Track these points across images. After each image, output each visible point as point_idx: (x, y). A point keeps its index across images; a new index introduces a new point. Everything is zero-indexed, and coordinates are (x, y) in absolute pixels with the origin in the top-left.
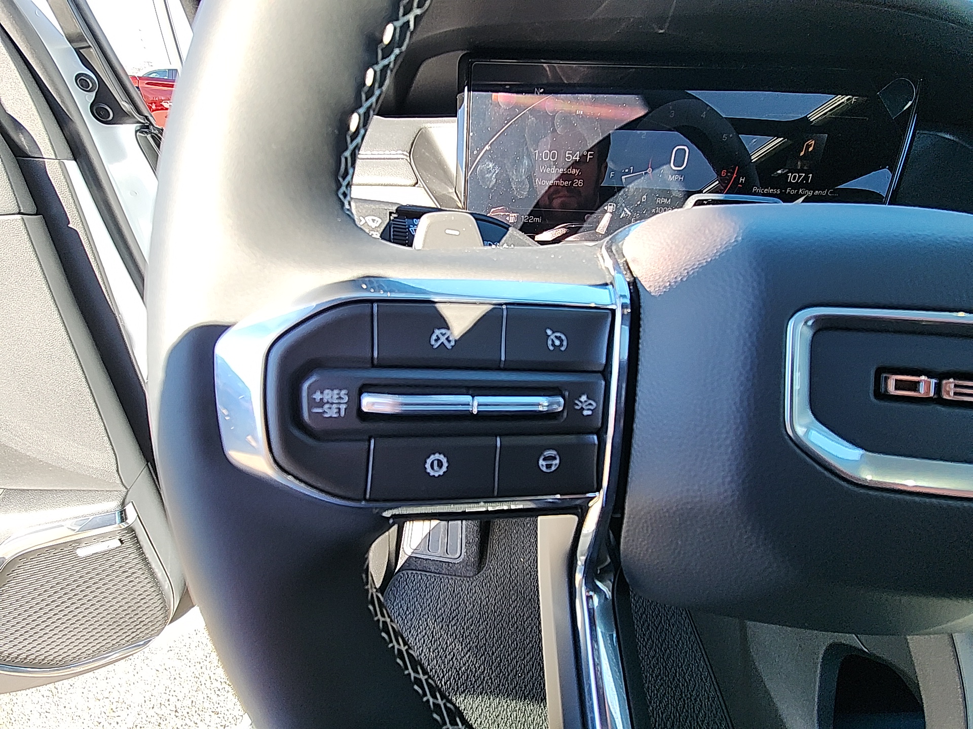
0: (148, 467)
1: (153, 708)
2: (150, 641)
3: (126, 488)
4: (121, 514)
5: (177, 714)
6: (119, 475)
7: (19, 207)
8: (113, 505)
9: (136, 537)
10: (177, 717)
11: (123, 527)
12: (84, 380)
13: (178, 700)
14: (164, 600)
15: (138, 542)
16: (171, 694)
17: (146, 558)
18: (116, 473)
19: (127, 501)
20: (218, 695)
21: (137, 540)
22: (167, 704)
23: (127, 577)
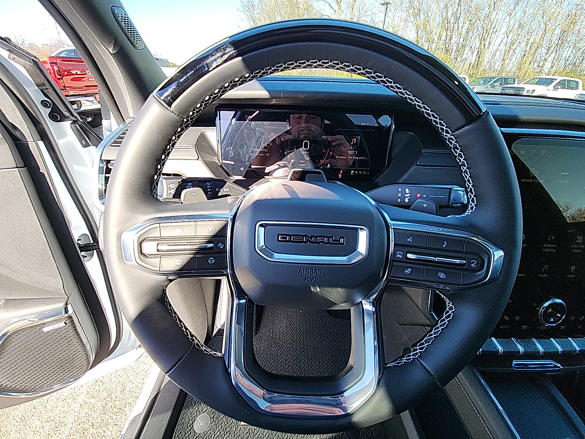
0: (78, 286)
1: (79, 424)
2: (80, 377)
3: (68, 296)
4: (66, 309)
5: (93, 427)
6: (64, 290)
7: (17, 165)
8: (62, 305)
9: (73, 321)
10: (93, 428)
11: (66, 316)
12: (47, 243)
13: (94, 419)
14: (87, 355)
15: (74, 324)
16: (89, 416)
17: (78, 332)
18: (63, 288)
19: (68, 303)
20: (116, 415)
21: (74, 322)
22: (87, 422)
23: (68, 342)
